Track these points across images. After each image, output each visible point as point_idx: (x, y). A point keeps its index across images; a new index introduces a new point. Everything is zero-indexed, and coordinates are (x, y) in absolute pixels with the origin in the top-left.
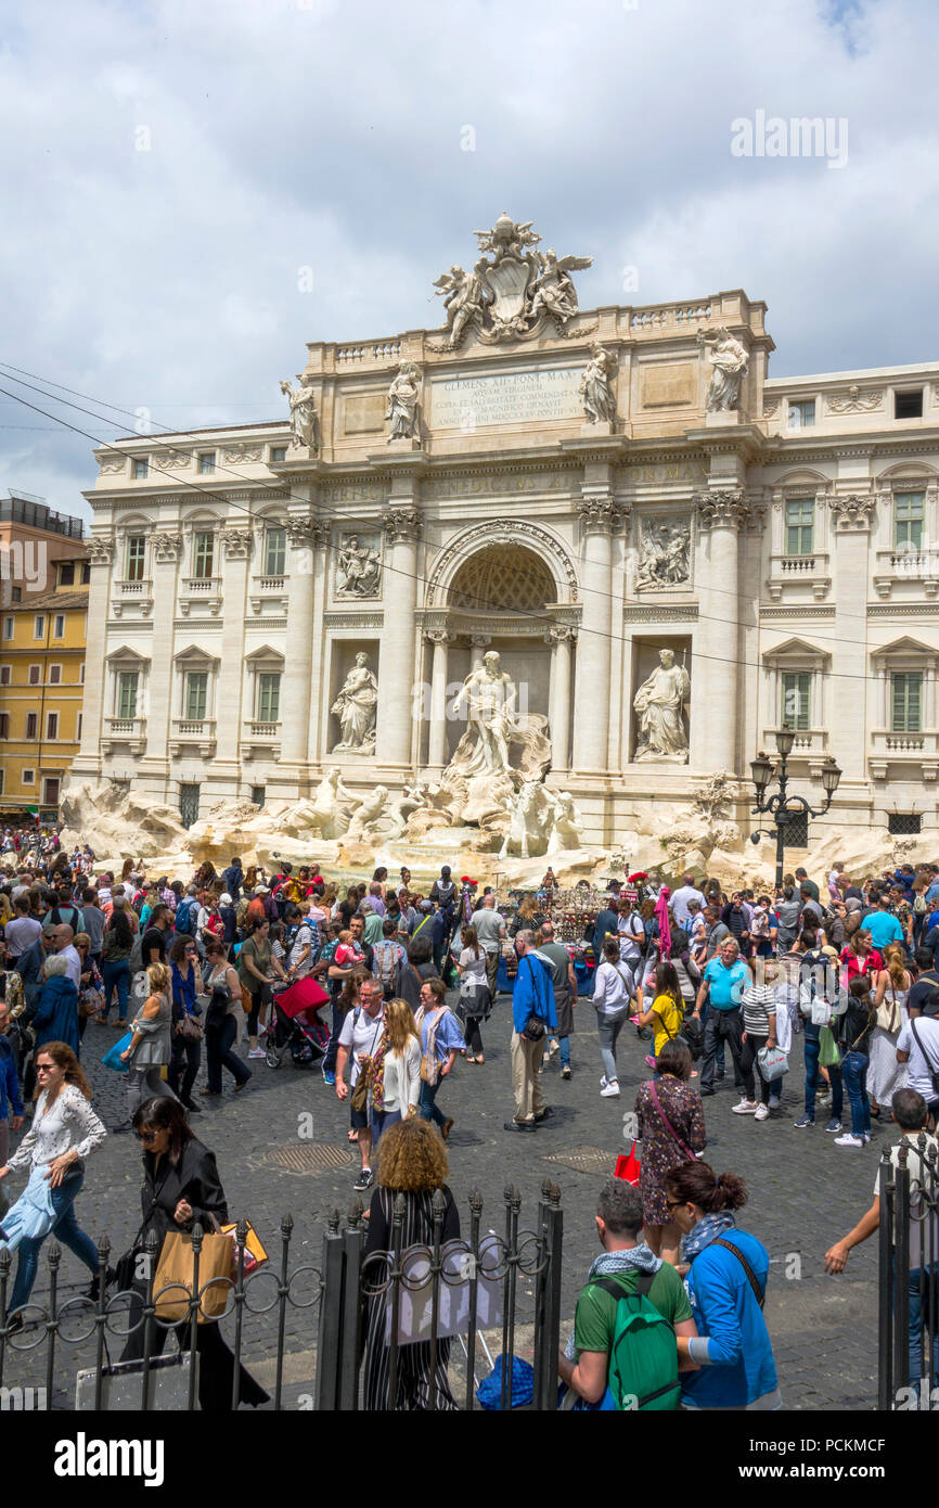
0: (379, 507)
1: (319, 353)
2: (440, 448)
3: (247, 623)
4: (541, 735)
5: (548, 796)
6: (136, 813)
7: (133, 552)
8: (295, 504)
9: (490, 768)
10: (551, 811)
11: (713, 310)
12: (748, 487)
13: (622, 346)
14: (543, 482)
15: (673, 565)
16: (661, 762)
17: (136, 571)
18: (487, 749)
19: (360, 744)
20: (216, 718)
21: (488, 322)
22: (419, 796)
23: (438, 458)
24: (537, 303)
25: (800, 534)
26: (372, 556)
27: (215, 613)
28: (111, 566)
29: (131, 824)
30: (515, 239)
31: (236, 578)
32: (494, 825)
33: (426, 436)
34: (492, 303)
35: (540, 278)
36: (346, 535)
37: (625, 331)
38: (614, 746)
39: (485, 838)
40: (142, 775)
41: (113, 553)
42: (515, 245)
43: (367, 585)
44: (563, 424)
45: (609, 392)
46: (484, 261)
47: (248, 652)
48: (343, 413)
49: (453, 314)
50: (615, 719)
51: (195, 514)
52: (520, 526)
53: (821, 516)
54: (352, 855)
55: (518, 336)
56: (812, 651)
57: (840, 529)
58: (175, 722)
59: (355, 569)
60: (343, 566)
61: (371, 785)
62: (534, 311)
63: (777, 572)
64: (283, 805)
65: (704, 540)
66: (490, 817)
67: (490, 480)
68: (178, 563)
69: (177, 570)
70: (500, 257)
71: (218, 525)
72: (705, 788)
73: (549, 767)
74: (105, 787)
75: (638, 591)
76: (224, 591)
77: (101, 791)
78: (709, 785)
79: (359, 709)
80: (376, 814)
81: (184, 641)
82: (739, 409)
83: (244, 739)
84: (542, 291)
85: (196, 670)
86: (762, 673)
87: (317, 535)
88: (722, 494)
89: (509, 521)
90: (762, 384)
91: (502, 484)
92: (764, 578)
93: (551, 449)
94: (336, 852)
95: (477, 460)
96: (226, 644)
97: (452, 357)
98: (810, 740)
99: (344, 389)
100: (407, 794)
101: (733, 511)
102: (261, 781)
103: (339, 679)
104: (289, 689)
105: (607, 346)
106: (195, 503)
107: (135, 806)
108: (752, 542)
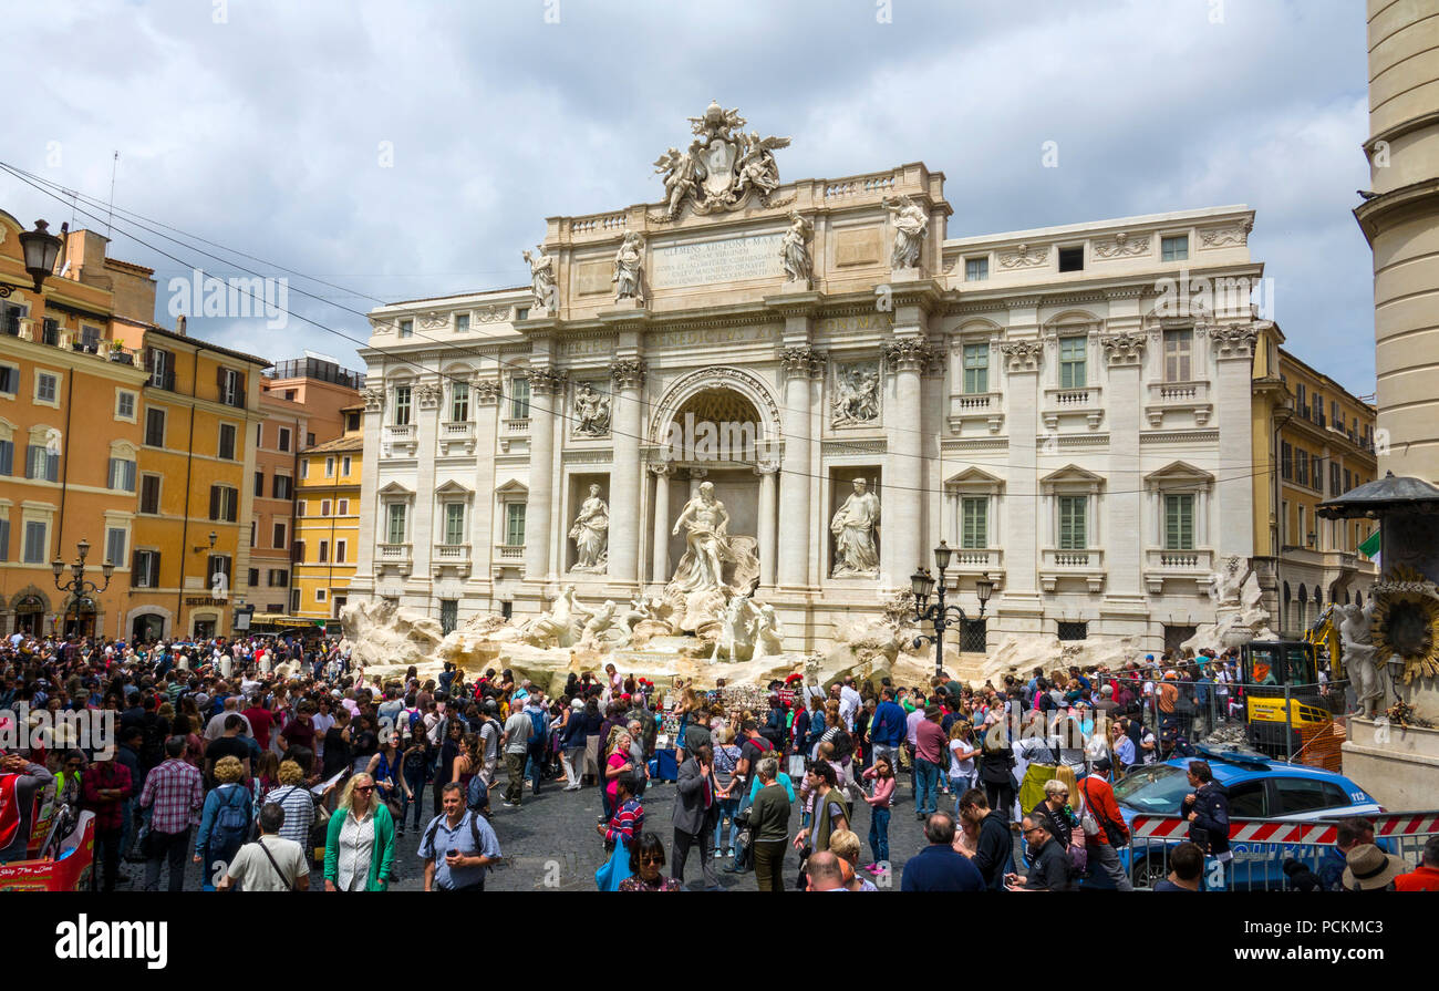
0: (608, 358)
1: (556, 226)
2: (660, 305)
3: (498, 461)
4: (751, 555)
5: (754, 609)
6: (404, 625)
7: (401, 401)
8: (536, 357)
9: (706, 584)
10: (757, 621)
11: (897, 180)
12: (930, 335)
13: (817, 214)
14: (751, 333)
15: (864, 404)
16: (853, 577)
17: (403, 417)
18: (704, 568)
19: (594, 564)
20: (472, 543)
21: (701, 196)
22: (644, 609)
23: (659, 315)
24: (743, 178)
25: (977, 375)
26: (602, 401)
27: (470, 452)
28: (382, 413)
29: (399, 634)
30: (723, 123)
31: (488, 422)
32: (708, 634)
33: (648, 296)
34: (704, 179)
35: (746, 156)
36: (581, 383)
37: (820, 201)
38: (814, 564)
39: (698, 646)
40: (408, 593)
41: (383, 401)
42: (723, 129)
43: (599, 426)
44: (767, 283)
45: (806, 254)
46: (697, 143)
47: (498, 486)
48: (578, 277)
49: (670, 190)
50: (814, 540)
51: (452, 367)
52: (731, 372)
53: (994, 359)
54: (582, 660)
55: (727, 207)
56: (988, 479)
57: (1011, 371)
58: (436, 547)
59: (588, 413)
60: (578, 409)
61: (602, 600)
62: (740, 185)
63: (957, 409)
64: (528, 618)
65: (891, 382)
66: (705, 627)
67: (704, 332)
68: (439, 410)
69: (438, 415)
70: (711, 140)
71: (472, 376)
72: (894, 601)
73: (758, 582)
74: (378, 603)
75: (834, 428)
76: (477, 433)
77: (374, 607)
78: (897, 598)
79: (592, 534)
80: (605, 625)
81: (444, 477)
82: (921, 266)
83: (495, 561)
84: (747, 167)
85: (454, 501)
86: (944, 498)
87: (556, 383)
88: (906, 341)
89: (721, 368)
90: (941, 244)
91: (715, 335)
92: (945, 415)
93: (756, 304)
94: (568, 658)
95: (692, 316)
96: (480, 479)
97: (670, 227)
98: (987, 557)
99: (577, 257)
100: (634, 608)
101: (916, 355)
102: (509, 597)
103: (576, 508)
104: (533, 518)
105: (804, 214)
106: (452, 357)
107: (403, 619)
108: (933, 383)
